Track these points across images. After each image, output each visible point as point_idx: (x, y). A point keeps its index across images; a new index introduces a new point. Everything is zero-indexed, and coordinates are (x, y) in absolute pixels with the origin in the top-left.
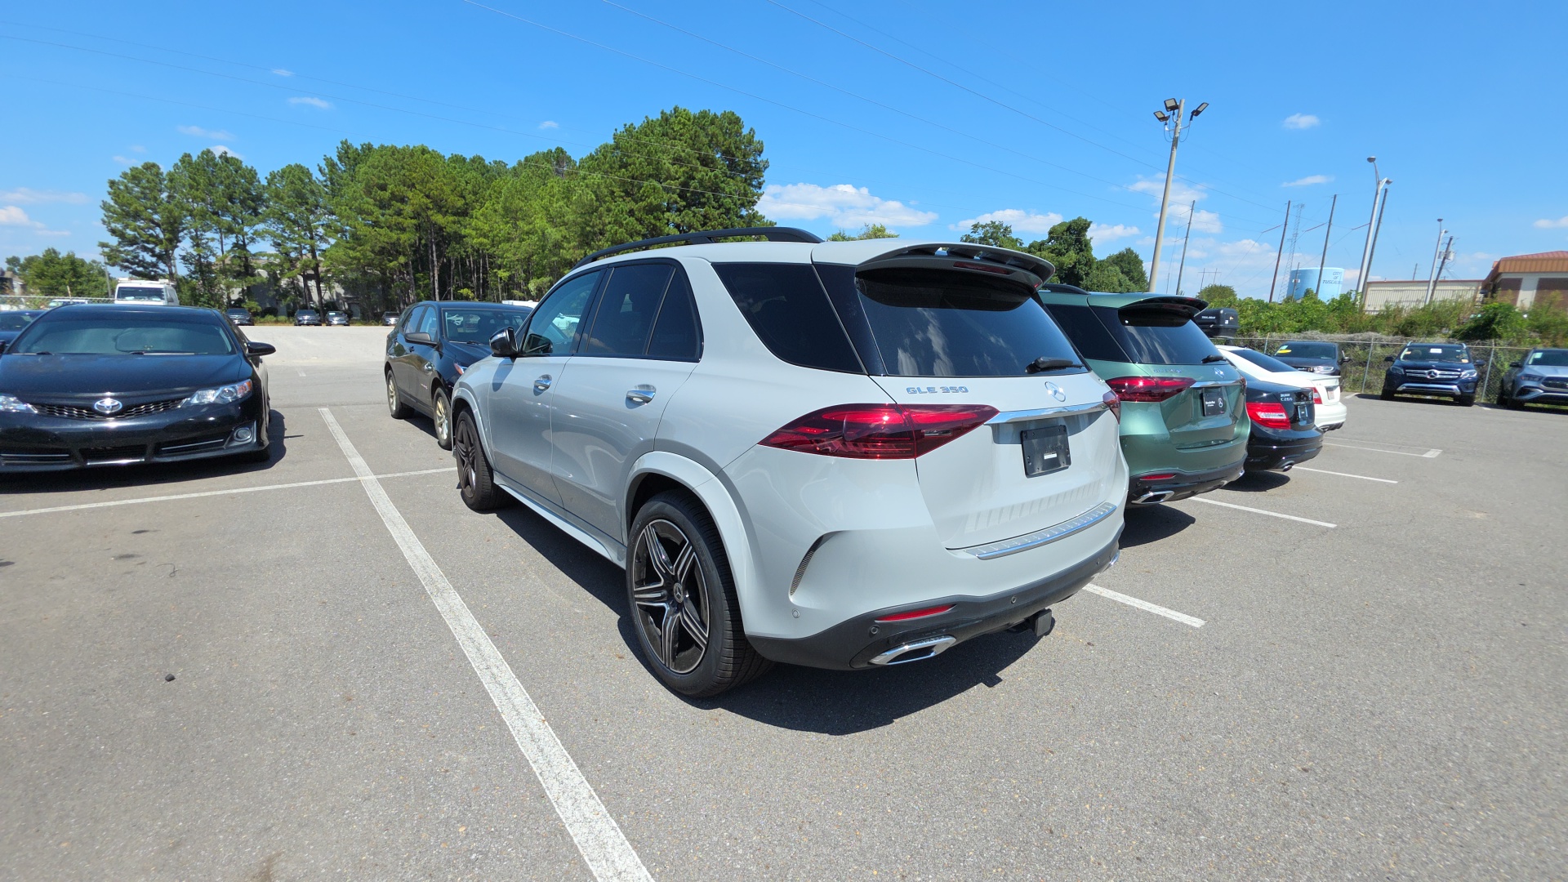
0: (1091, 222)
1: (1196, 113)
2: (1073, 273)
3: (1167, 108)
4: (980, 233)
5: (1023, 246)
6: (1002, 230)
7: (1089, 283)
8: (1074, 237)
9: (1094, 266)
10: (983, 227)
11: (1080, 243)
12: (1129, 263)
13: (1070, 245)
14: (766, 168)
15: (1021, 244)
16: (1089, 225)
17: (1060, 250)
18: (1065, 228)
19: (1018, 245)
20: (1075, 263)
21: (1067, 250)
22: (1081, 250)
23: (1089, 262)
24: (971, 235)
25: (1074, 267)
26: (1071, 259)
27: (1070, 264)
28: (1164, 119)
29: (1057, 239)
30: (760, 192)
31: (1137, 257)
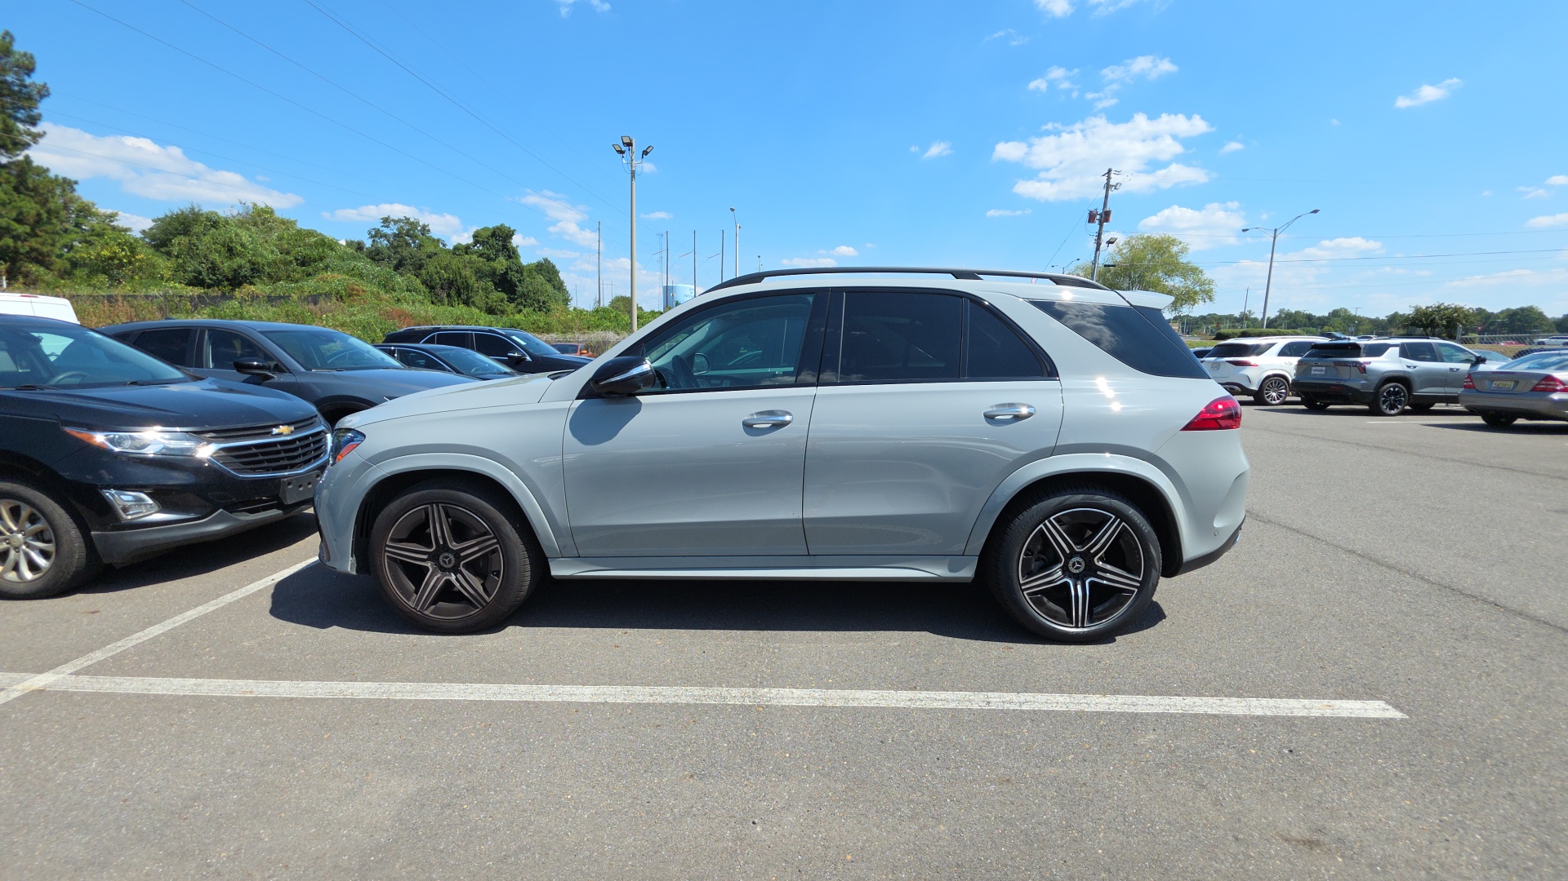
0: (514, 231)
1: (645, 153)
2: (505, 279)
3: (624, 143)
4: (392, 230)
5: (447, 247)
6: (419, 228)
7: (525, 290)
8: (500, 243)
9: (525, 274)
10: (396, 222)
11: (508, 250)
12: (548, 272)
13: (498, 251)
14: (42, 96)
15: (444, 245)
16: (513, 234)
17: (488, 255)
18: (489, 233)
19: (441, 246)
20: (507, 269)
21: (497, 256)
22: (510, 257)
23: (520, 270)
24: (381, 229)
25: (506, 273)
26: (502, 265)
27: (502, 270)
28: (621, 152)
29: (483, 243)
30: (34, 130)
31: (554, 267)
